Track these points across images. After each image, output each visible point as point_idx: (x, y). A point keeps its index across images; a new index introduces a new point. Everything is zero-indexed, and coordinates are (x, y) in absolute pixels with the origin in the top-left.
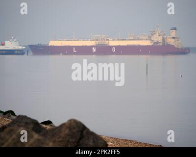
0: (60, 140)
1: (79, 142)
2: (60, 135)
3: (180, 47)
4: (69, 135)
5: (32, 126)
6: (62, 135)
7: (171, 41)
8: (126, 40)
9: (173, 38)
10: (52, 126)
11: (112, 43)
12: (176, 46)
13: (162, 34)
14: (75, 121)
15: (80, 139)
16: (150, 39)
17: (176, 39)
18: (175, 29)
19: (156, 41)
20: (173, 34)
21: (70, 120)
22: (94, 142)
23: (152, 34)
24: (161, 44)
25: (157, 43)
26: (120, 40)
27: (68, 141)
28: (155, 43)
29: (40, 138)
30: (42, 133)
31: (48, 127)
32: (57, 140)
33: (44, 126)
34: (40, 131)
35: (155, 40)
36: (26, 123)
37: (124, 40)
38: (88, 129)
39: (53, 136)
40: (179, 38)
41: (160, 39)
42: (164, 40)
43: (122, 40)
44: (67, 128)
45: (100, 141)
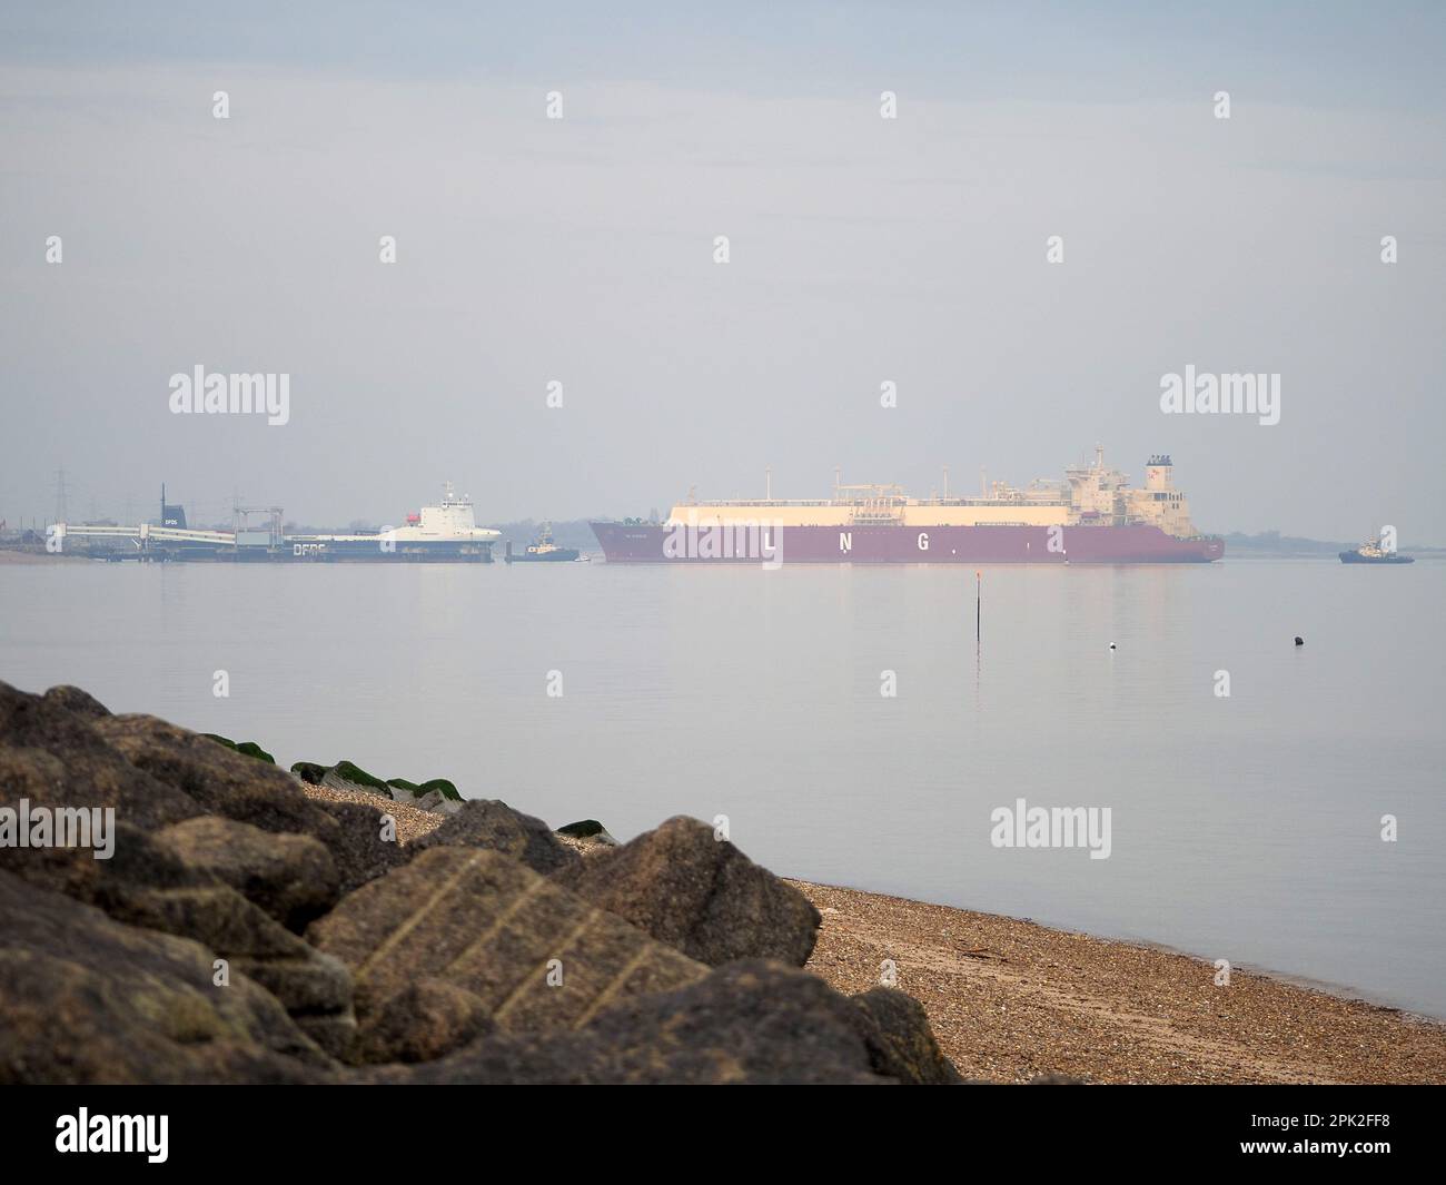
0: (631, 898)
1: (706, 906)
2: (633, 877)
3: (1183, 536)
4: (667, 881)
5: (523, 843)
6: (642, 878)
7: (1148, 511)
8: (971, 504)
9: (1158, 497)
10: (601, 841)
11: (918, 516)
12: (1168, 531)
13: (1114, 481)
14: (691, 824)
15: (713, 893)
16: (1066, 499)
17: (1169, 503)
18: (1165, 462)
19: (1091, 510)
20: (1158, 481)
21: (673, 822)
22: (766, 907)
23: (1074, 483)
24: (1110, 522)
25: (1095, 515)
26: (949, 504)
27: (665, 903)
28: (1084, 516)
29: (554, 889)
30: (559, 872)
31: (587, 847)
32: (620, 897)
33: (571, 841)
34: (554, 865)
35: (1087, 506)
36: (501, 832)
37: (963, 503)
38: (743, 857)
39: (605, 883)
40: (1180, 497)
41: (1105, 502)
42: (1120, 504)
43: (957, 504)
44: (659, 852)
45: (790, 905)
